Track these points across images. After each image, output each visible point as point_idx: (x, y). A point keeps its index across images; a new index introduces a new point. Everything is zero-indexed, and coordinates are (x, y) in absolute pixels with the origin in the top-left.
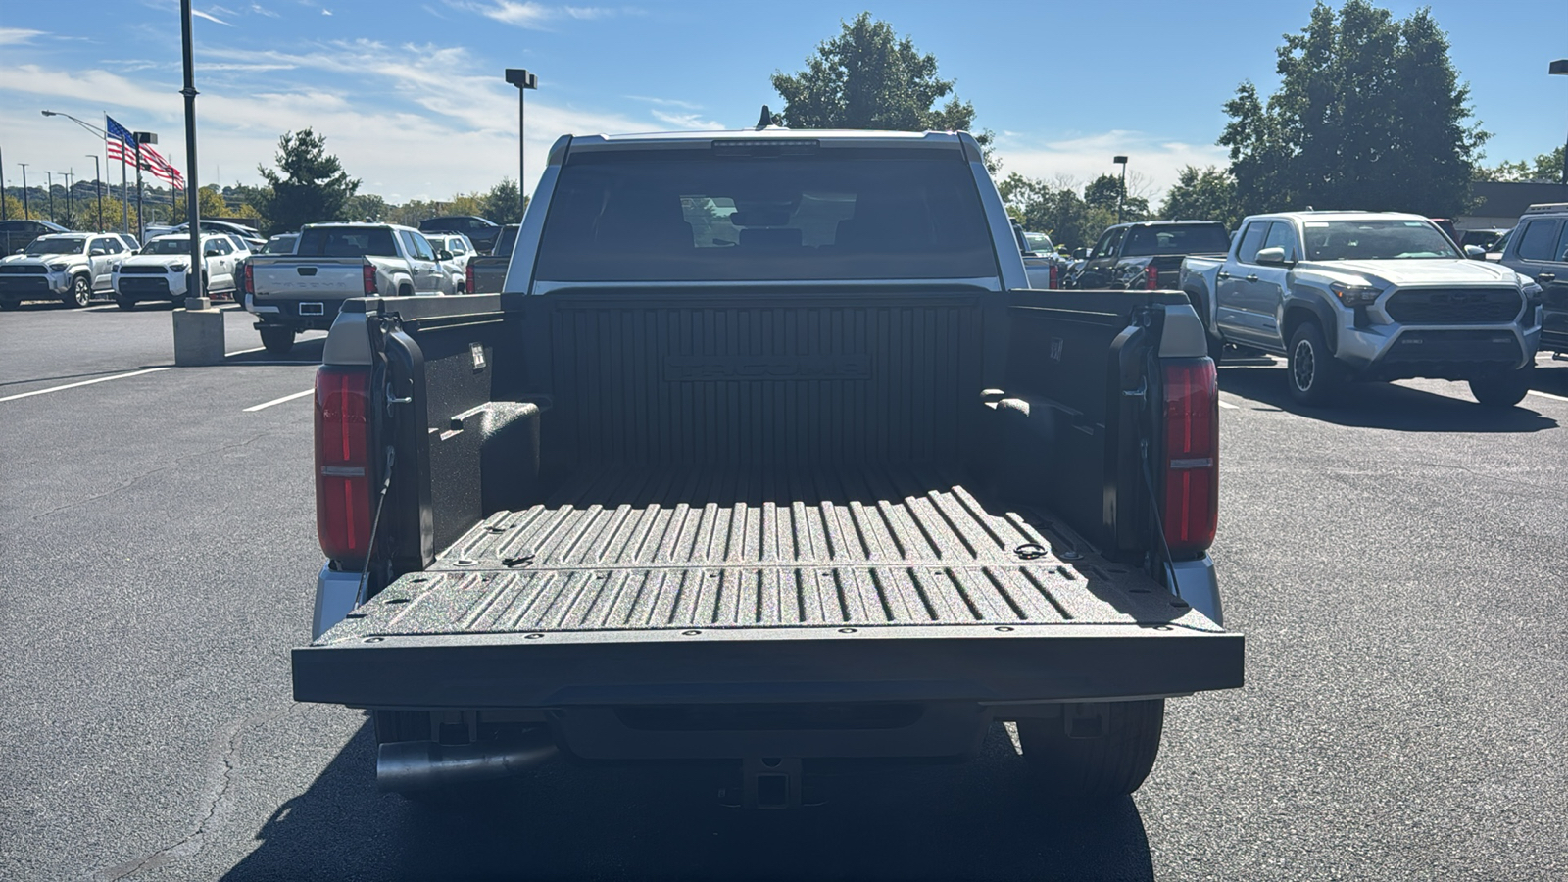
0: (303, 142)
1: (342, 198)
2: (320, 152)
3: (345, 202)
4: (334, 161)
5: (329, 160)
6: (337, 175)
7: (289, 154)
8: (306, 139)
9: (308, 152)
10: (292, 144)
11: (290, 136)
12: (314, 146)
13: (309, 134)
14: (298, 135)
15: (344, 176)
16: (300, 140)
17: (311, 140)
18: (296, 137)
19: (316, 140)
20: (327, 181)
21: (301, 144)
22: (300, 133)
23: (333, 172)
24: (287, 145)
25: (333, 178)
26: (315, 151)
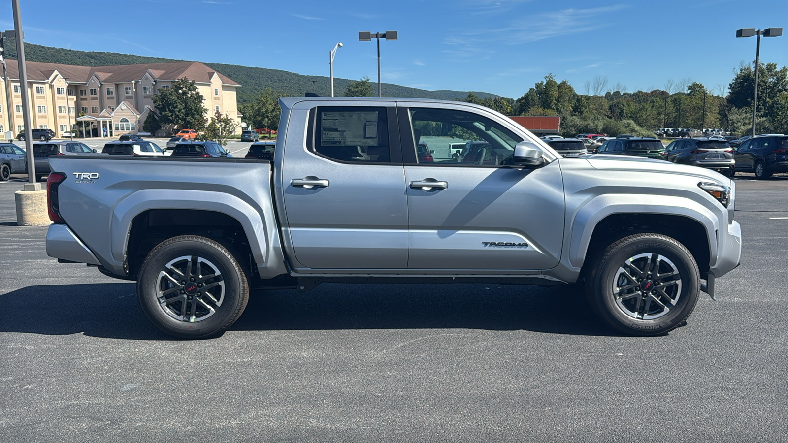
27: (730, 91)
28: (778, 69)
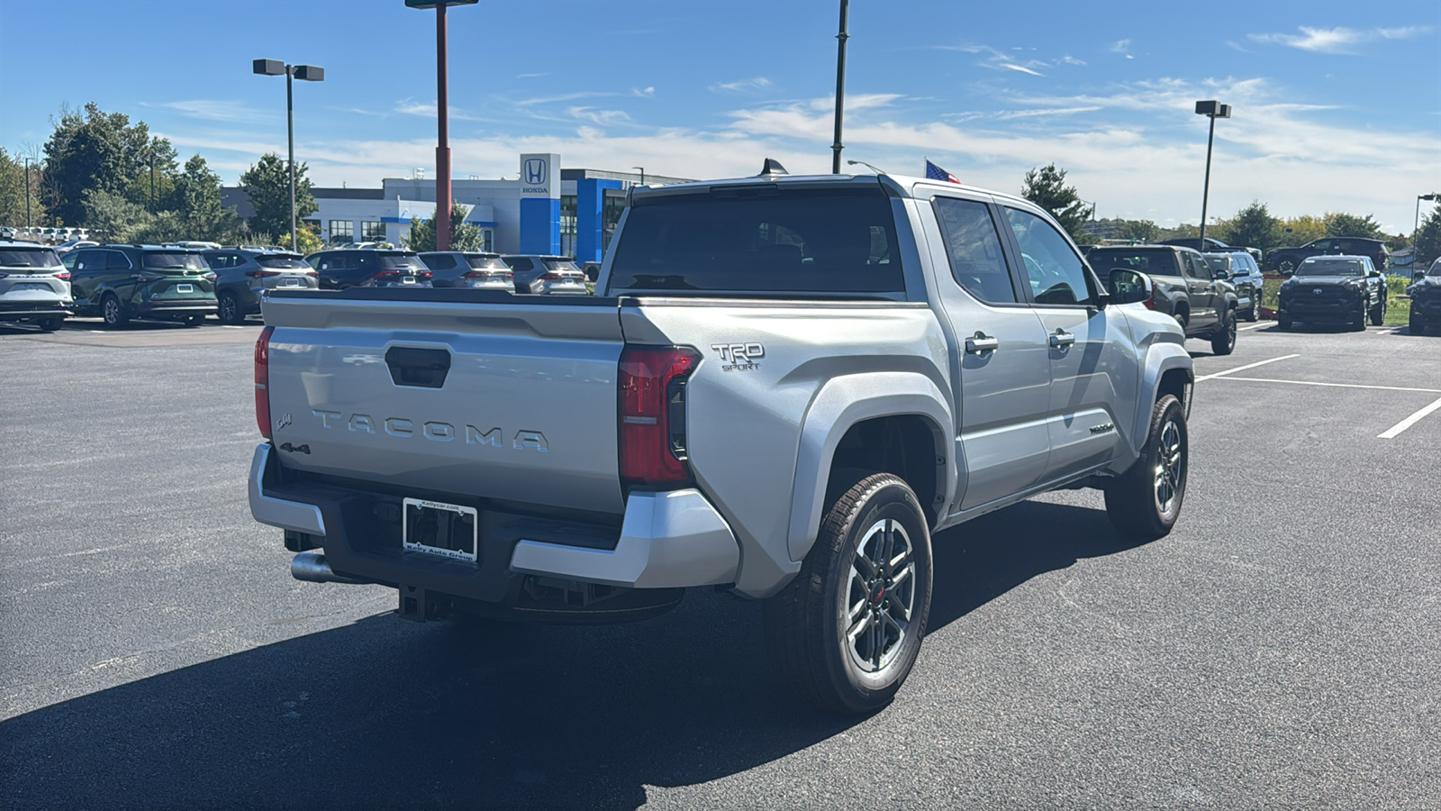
0: (1046, 177)
1: (1075, 224)
2: (1060, 184)
3: (1077, 229)
4: (1072, 191)
5: (1066, 191)
6: (1073, 204)
7: (1033, 189)
8: (1049, 174)
9: (1049, 185)
10: (1035, 179)
11: (1035, 172)
12: (1056, 179)
13: (1052, 169)
14: (1042, 170)
15: (1078, 205)
16: (1043, 175)
17: (1053, 175)
18: (1040, 172)
19: (1058, 175)
20: (1063, 210)
21: (1044, 179)
22: (1044, 169)
23: (1070, 202)
24: (1032, 180)
25: (1069, 207)
26: (1056, 184)
27: (47, 156)
28: (132, 125)
